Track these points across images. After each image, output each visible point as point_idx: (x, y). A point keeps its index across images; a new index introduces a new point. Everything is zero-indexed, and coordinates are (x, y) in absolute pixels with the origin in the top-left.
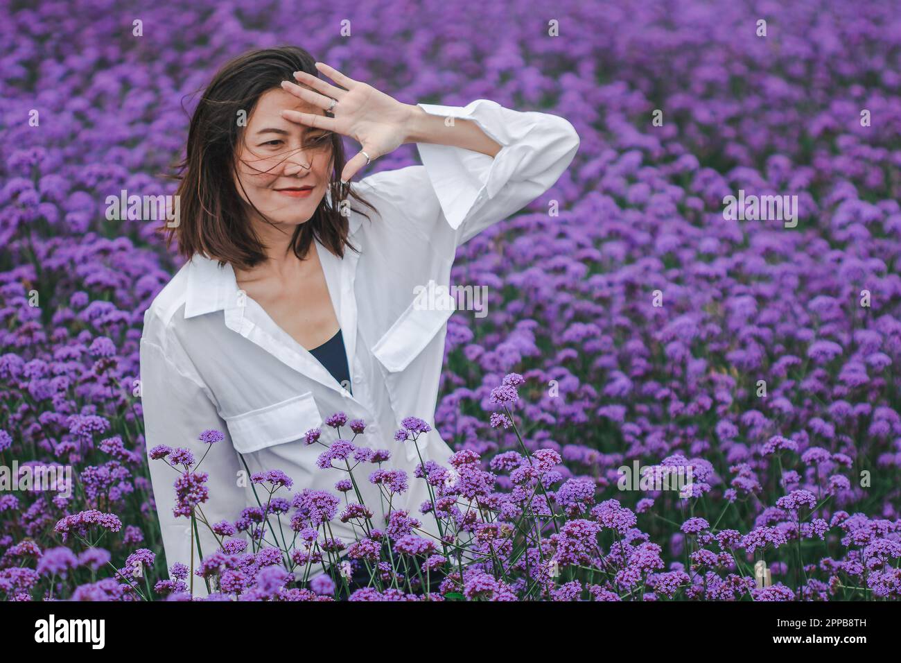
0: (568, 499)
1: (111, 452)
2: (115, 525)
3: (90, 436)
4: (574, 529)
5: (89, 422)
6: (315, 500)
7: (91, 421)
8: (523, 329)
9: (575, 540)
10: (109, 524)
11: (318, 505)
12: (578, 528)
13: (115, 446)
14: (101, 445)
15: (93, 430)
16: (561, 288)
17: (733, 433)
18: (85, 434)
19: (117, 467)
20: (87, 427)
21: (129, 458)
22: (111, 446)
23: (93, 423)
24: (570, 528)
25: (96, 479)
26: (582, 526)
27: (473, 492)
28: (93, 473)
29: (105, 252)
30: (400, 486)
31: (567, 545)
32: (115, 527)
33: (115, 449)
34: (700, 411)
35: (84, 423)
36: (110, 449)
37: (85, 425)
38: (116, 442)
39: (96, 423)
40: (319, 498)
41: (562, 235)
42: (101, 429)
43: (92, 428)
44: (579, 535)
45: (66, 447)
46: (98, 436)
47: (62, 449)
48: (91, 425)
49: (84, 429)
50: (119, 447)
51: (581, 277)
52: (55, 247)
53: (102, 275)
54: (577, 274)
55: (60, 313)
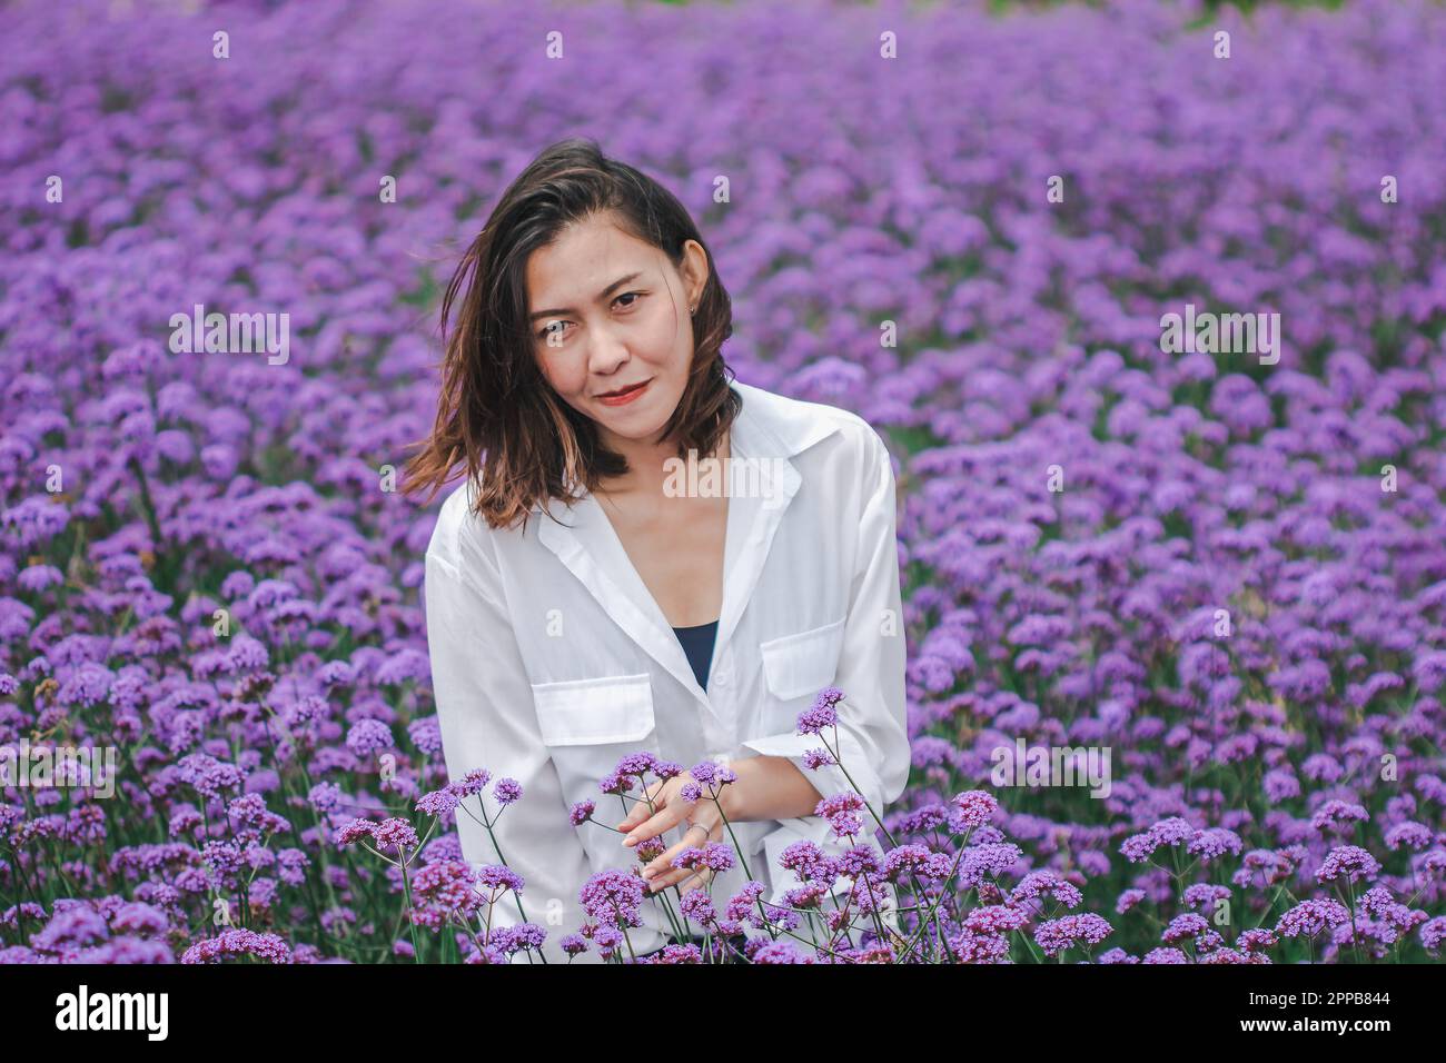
0: (977, 873)
1: (245, 816)
2: (278, 953)
4: (982, 920)
5: (215, 773)
7: (219, 772)
8: (953, 624)
9: (985, 939)
10: (268, 952)
12: (990, 919)
13: (251, 807)
15: (220, 786)
16: (998, 564)
17: (1291, 788)
18: (208, 792)
20: (212, 781)
21: (278, 826)
22: (244, 807)
23: (221, 776)
24: (976, 920)
25: (221, 860)
26: (996, 914)
27: (858, 866)
28: (217, 850)
29: (273, 508)
31: (974, 946)
32: (278, 956)
33: (252, 812)
34: (1237, 756)
35: (208, 775)
36: (243, 812)
37: (208, 779)
38: (253, 800)
39: (226, 775)
41: (1002, 481)
42: (234, 783)
43: (219, 783)
44: (992, 929)
45: (186, 820)
48: (218, 779)
49: (208, 784)
51: (1028, 546)
52: (185, 500)
53: (273, 546)
54: (1022, 542)
55: (195, 604)
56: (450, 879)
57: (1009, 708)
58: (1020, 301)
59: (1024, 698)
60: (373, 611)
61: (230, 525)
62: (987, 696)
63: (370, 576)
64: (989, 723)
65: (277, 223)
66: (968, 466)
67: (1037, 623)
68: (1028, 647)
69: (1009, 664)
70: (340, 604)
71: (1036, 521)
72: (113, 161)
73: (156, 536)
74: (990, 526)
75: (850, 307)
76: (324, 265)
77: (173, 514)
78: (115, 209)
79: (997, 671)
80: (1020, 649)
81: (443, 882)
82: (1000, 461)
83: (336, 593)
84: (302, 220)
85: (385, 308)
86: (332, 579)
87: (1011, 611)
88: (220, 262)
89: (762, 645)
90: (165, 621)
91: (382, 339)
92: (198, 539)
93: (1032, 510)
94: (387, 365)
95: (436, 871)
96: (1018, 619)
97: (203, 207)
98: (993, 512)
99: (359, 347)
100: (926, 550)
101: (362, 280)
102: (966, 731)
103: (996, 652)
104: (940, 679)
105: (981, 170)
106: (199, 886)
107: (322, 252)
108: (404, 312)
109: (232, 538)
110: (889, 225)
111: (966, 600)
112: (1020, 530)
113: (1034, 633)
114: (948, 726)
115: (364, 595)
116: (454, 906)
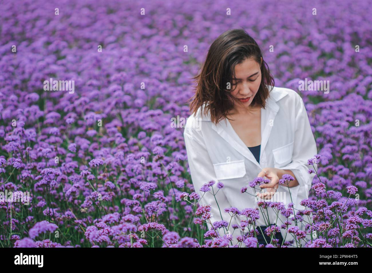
1: (158, 198)
2: (163, 229)
3: (149, 191)
5: (149, 185)
6: (247, 212)
8: (327, 147)
11: (249, 213)
13: (160, 195)
14: (154, 195)
15: (150, 189)
16: (338, 132)
18: (147, 190)
19: (160, 203)
20: (148, 187)
21: (165, 200)
23: (150, 186)
25: (152, 208)
28: (151, 206)
29: (152, 116)
30: (282, 207)
35: (147, 186)
36: (158, 196)
37: (147, 187)
38: (161, 193)
39: (152, 186)
40: (249, 211)
41: (340, 111)
42: (154, 188)
45: (138, 196)
46: (152, 191)
47: (136, 197)
48: (150, 187)
49: (147, 188)
50: (162, 195)
51: (346, 128)
52: (129, 113)
53: (151, 125)
54: (344, 127)
55: (132, 140)
56: (205, 212)
57: (341, 169)
58: (343, 65)
59: (345, 167)
60: (177, 142)
61: (142, 120)
62: (336, 166)
63: (177, 134)
64: (336, 173)
65: (152, 43)
66: (331, 107)
67: (348, 148)
68: (346, 154)
69: (340, 158)
70: (169, 141)
71: (348, 121)
72: (111, 26)
73: (123, 122)
74: (336, 122)
75: (300, 66)
76: (164, 54)
77: (127, 117)
78: (111, 39)
79: (338, 160)
80: (343, 154)
81: (203, 212)
82: (340, 106)
83: (168, 138)
84: (159, 42)
85: (180, 65)
86: (167, 134)
87: (341, 144)
88: (138, 53)
89: (273, 151)
90: (125, 145)
91: (179, 73)
92: (133, 123)
93: (346, 118)
94: (180, 80)
95: (202, 209)
96: (343, 146)
97: (133, 38)
98: (337, 119)
99: (173, 75)
100: (320, 128)
101: (174, 58)
102: (330, 175)
103: (337, 155)
104: (324, 162)
105: (333, 31)
106: (139, 211)
107: (164, 50)
108: (185, 66)
109: (142, 123)
110: (310, 44)
111: (330, 141)
112: (344, 124)
113: (348, 150)
114: (326, 174)
115: (175, 138)
116: (206, 218)
